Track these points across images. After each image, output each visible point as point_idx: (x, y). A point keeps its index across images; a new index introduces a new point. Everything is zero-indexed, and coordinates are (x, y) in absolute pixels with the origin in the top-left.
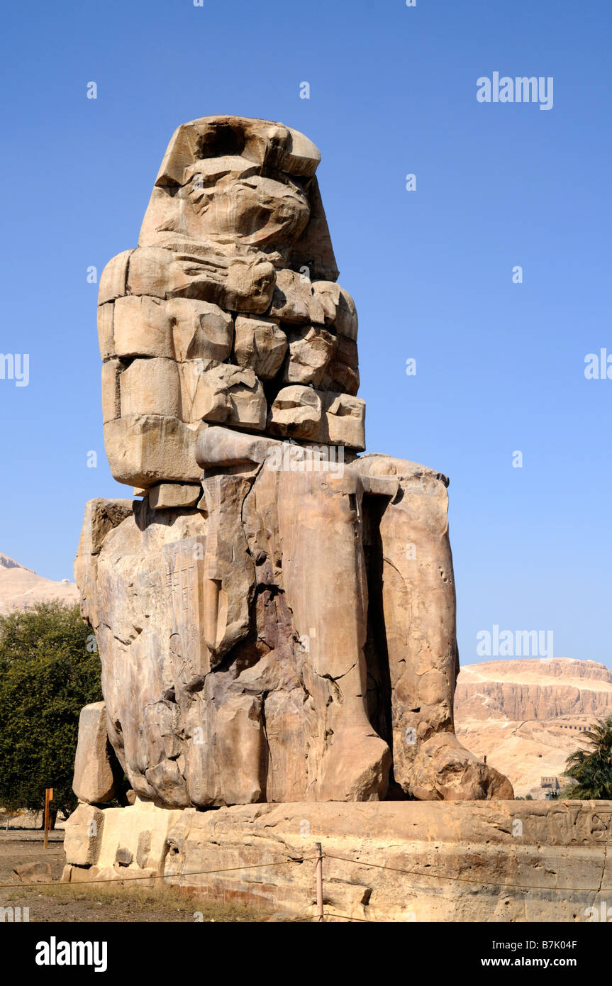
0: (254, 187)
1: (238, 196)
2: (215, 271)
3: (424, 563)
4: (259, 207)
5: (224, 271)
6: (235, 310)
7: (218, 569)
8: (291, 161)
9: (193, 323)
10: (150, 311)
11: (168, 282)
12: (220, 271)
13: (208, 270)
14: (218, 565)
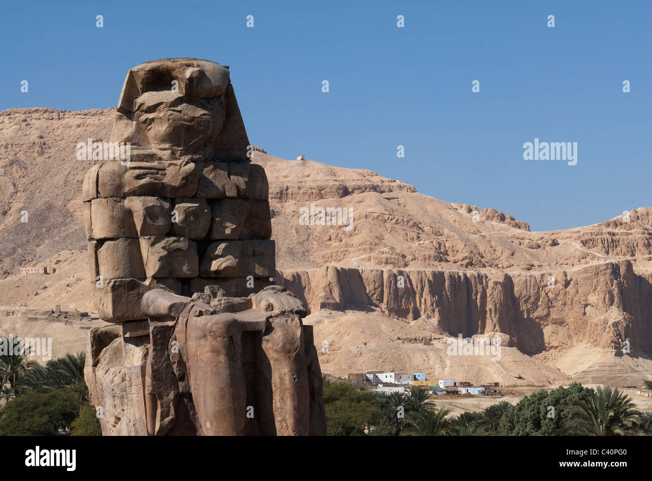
0: (180, 112)
1: (169, 120)
2: (157, 173)
3: (283, 373)
4: (184, 124)
5: (163, 172)
6: (173, 197)
7: (152, 387)
8: (205, 90)
9: (142, 214)
10: (113, 208)
11: (124, 186)
12: (160, 172)
13: (152, 173)
14: (152, 384)
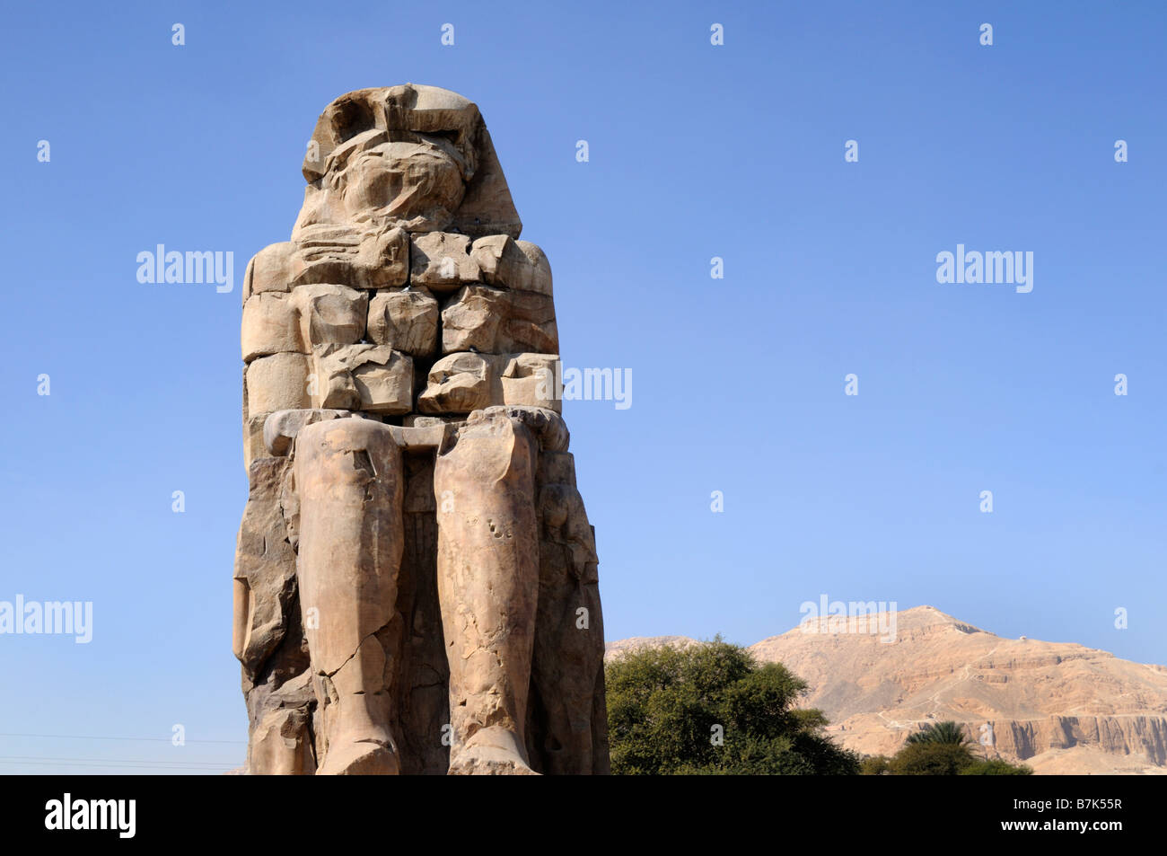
0: (380, 154)
1: (364, 169)
2: (344, 251)
4: (387, 173)
5: (355, 249)
6: (371, 287)
7: (241, 565)
8: (417, 117)
10: (268, 307)
11: (288, 273)
12: (350, 249)
13: (334, 251)
